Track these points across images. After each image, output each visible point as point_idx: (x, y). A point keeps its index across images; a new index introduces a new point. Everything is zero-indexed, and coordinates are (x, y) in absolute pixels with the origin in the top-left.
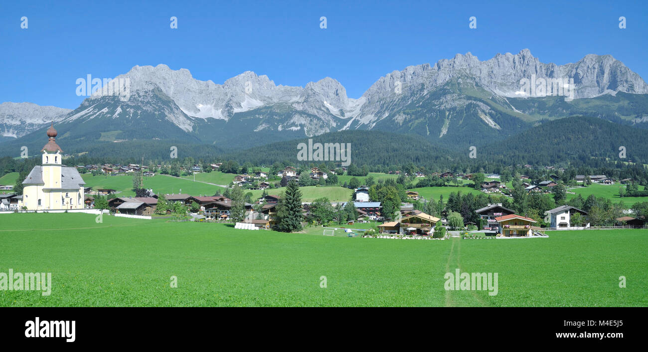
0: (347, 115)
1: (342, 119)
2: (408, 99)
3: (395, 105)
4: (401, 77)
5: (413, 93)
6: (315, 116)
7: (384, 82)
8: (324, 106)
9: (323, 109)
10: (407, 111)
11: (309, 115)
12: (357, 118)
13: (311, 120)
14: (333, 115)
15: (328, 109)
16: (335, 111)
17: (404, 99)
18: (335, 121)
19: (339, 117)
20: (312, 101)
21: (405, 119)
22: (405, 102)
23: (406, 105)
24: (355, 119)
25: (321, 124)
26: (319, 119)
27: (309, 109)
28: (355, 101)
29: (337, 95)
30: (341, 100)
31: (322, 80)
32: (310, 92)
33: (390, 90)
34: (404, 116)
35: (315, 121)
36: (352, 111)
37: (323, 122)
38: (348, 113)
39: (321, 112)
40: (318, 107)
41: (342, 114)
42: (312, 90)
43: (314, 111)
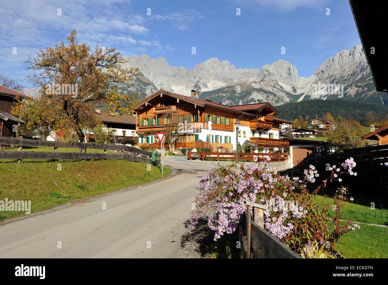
0: (299, 92)
1: (295, 95)
2: (358, 74)
3: (345, 80)
4: (350, 55)
5: (363, 68)
6: (270, 93)
7: (333, 60)
8: (278, 85)
9: (277, 86)
10: (359, 84)
11: (266, 92)
12: (308, 94)
13: (268, 96)
14: (286, 92)
15: (281, 87)
16: (288, 89)
17: (353, 74)
18: (288, 97)
19: (292, 93)
20: (267, 81)
21: (358, 91)
22: (354, 77)
23: (356, 79)
24: (307, 95)
25: (276, 99)
26: (274, 95)
27: (265, 87)
28: (305, 79)
29: (289, 74)
30: (293, 79)
31: (275, 63)
32: (266, 73)
33: (339, 67)
34: (356, 89)
35: (271, 97)
36: (303, 88)
37: (279, 98)
38: (300, 90)
39: (275, 90)
40: (273, 86)
41: (295, 91)
42: (267, 71)
43: (270, 89)
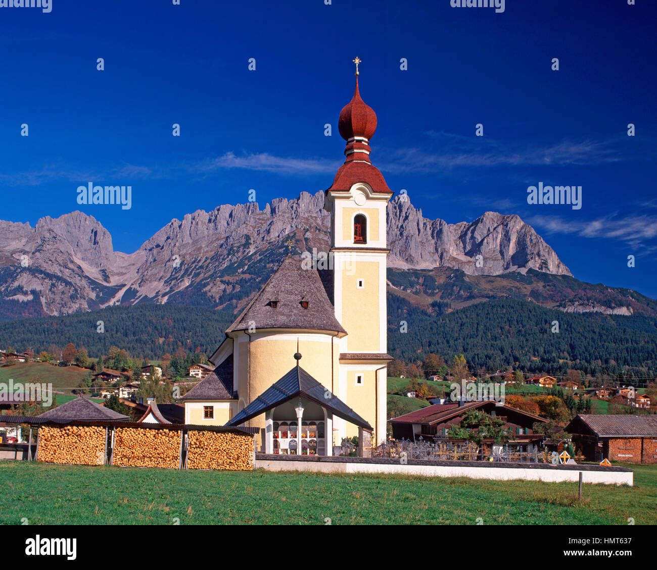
0: (114, 281)
1: (106, 287)
2: (224, 259)
3: (201, 267)
4: (210, 221)
5: (231, 249)
6: (59, 279)
7: (180, 227)
8: (72, 262)
9: (71, 266)
10: (226, 278)
11: (49, 276)
12: (133, 287)
13: (53, 285)
14: (89, 279)
15: (79, 267)
16: (92, 272)
17: (215, 258)
18: (93, 289)
19: (100, 282)
20: (51, 251)
21: (224, 291)
22: (217, 264)
23: (221, 268)
24: (130, 288)
25: (71, 292)
26: (68, 283)
27: (45, 265)
28: (126, 256)
29: (95, 243)
30: (103, 254)
31: (66, 215)
32: (47, 235)
33: (190, 241)
34: (223, 287)
35: (61, 287)
36: (123, 274)
37: (76, 290)
38: (116, 278)
39: (67, 272)
40: (61, 263)
41: (106, 278)
42: (50, 230)
43: (55, 269)
